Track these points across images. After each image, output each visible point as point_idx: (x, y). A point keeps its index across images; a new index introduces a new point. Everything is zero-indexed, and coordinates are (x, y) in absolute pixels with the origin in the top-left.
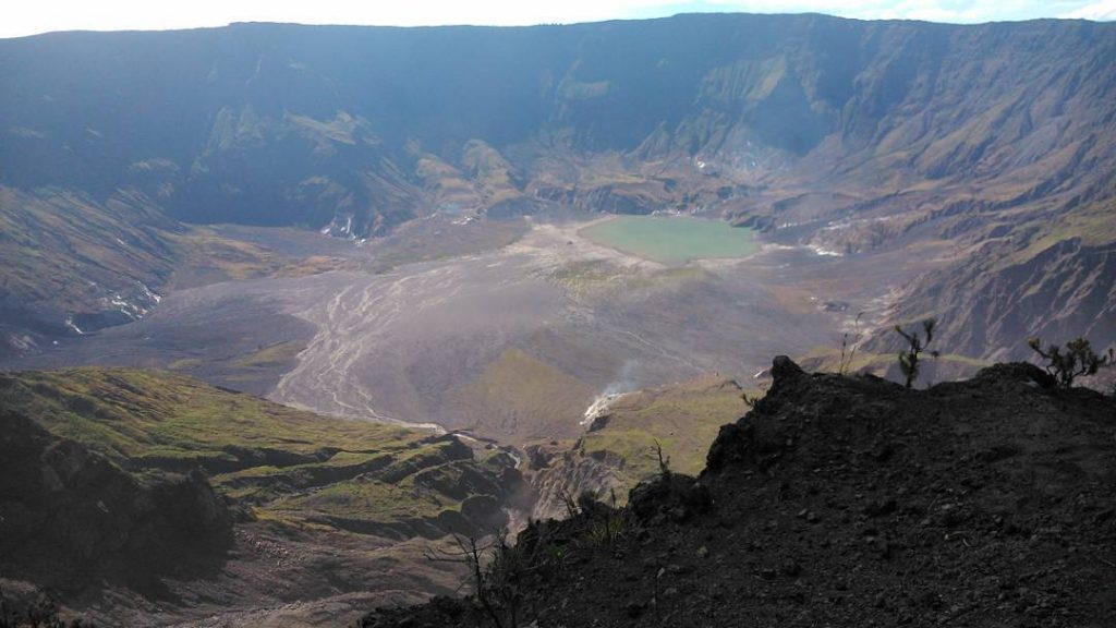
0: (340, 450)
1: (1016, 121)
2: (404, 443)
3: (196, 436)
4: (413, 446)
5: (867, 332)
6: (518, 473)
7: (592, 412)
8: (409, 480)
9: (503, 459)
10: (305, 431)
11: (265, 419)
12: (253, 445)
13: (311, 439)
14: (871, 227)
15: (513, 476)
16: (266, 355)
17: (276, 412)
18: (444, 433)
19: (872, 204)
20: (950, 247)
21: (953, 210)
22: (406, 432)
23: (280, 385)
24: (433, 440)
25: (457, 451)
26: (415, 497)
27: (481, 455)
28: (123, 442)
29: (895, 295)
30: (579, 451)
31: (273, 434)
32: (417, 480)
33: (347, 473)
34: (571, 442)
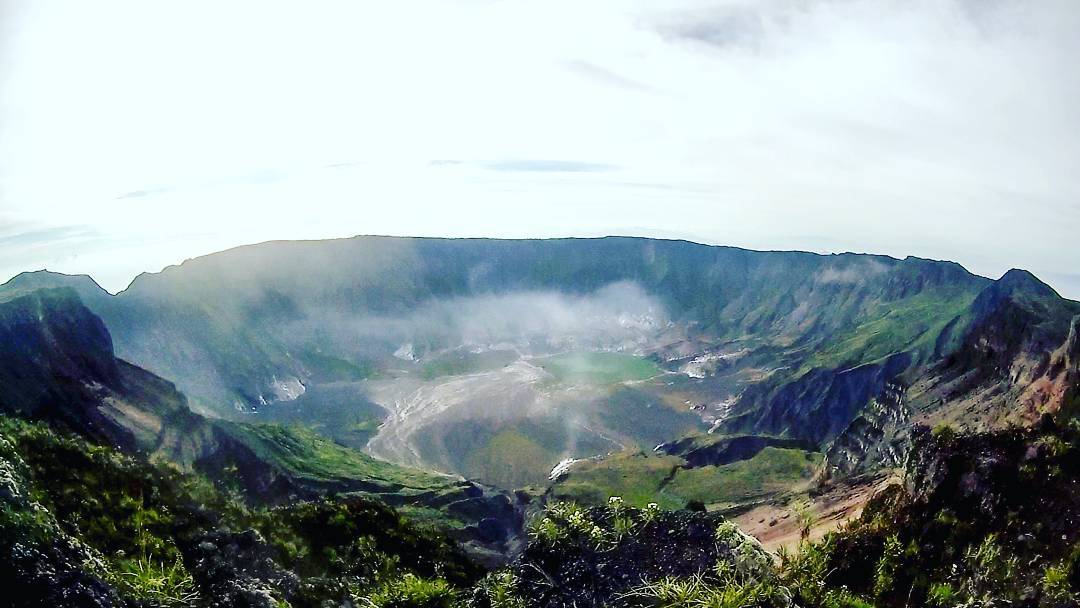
0: (404, 486)
1: (788, 301)
2: (441, 485)
3: (326, 469)
4: (446, 487)
5: (718, 423)
6: (511, 506)
7: (556, 472)
8: (445, 507)
9: (501, 499)
10: (383, 473)
11: (361, 463)
12: (355, 477)
13: (388, 477)
14: (718, 361)
15: (509, 508)
16: (363, 425)
17: (369, 460)
18: (464, 480)
19: (717, 348)
20: (759, 373)
21: (759, 351)
22: (443, 479)
23: (368, 445)
24: (459, 484)
25: (473, 491)
26: (450, 517)
27: (488, 493)
28: (291, 468)
29: (732, 401)
30: (549, 494)
31: (365, 473)
32: (450, 508)
33: (409, 500)
34: (543, 490)
